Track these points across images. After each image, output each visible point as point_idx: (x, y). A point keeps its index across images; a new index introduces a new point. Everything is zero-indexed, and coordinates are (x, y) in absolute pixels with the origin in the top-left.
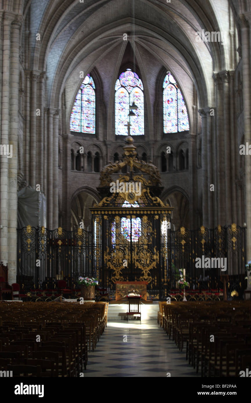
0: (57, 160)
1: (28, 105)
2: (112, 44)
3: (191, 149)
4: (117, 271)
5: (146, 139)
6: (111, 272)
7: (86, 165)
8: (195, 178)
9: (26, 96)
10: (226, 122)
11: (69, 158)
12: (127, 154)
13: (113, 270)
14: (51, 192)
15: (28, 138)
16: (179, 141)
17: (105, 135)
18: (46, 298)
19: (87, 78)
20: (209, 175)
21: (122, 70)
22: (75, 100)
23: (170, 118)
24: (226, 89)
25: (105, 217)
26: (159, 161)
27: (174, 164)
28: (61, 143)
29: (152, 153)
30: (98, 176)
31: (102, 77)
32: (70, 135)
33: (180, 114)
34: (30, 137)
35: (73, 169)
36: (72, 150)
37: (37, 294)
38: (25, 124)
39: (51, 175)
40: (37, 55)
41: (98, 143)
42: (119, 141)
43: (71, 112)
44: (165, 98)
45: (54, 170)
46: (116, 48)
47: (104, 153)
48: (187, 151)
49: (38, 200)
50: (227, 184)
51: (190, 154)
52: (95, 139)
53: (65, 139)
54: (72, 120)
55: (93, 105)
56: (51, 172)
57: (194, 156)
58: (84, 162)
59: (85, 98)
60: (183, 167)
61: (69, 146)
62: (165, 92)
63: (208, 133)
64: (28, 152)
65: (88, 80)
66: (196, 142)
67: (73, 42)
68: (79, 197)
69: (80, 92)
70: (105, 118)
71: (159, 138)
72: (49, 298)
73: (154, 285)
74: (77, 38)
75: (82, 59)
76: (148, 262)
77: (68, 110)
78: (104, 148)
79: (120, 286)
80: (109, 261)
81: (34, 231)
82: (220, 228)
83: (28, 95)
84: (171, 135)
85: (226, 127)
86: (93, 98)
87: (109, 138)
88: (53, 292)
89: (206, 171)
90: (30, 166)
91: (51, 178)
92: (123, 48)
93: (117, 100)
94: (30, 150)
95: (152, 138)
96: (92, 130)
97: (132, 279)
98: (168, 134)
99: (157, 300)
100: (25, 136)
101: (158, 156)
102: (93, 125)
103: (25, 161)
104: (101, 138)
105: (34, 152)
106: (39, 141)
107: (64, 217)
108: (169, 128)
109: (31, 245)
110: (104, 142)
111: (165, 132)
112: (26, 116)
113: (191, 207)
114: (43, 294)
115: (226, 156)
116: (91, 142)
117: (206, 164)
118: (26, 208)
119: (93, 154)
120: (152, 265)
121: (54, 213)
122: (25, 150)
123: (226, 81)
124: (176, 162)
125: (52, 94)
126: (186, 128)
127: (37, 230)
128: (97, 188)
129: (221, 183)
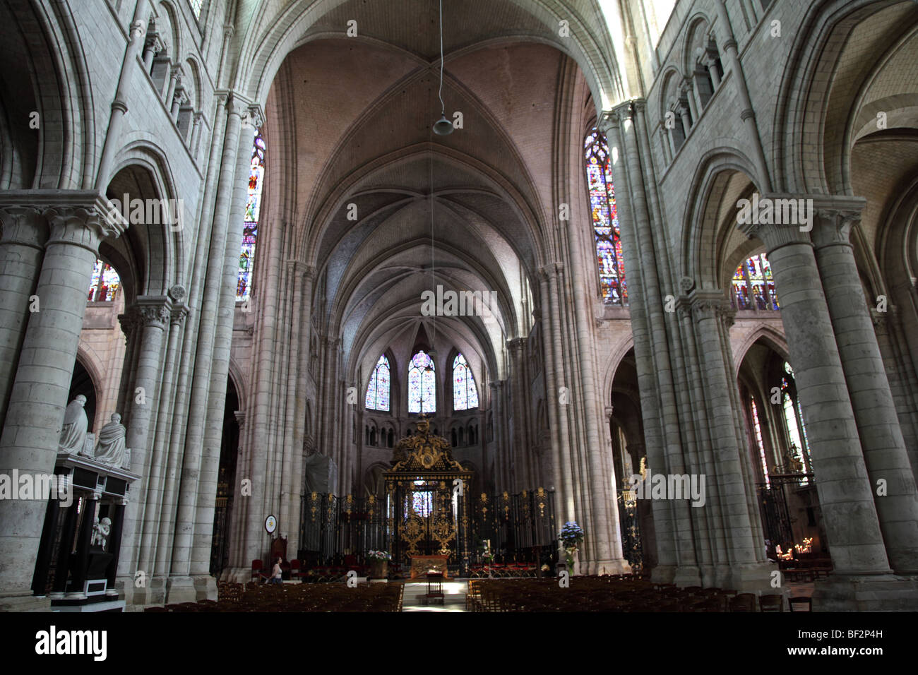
0: (352, 435)
1: (322, 371)
2: (406, 325)
3: (480, 424)
4: (413, 544)
5: (438, 416)
6: (405, 546)
7: (380, 440)
8: (484, 452)
9: (320, 362)
10: (520, 388)
11: (364, 433)
12: (420, 428)
13: (408, 544)
14: (345, 464)
15: (321, 404)
16: (469, 417)
17: (398, 413)
18: (331, 576)
19: (382, 358)
20: (501, 446)
21: (415, 351)
22: (370, 378)
23: (460, 396)
24: (519, 356)
25: (400, 483)
26: (450, 436)
27: (464, 439)
28: (356, 418)
29: (444, 428)
30: (391, 451)
31: (397, 358)
32: (365, 411)
33: (469, 392)
34: (323, 403)
35: (367, 444)
36: (367, 426)
37: (320, 572)
38: (318, 389)
39: (345, 447)
40: (333, 322)
41: (392, 420)
42: (412, 418)
43: (366, 390)
44: (455, 378)
45: (348, 443)
46: (409, 328)
47: (398, 429)
48: (477, 426)
49: (328, 467)
50: (524, 450)
51: (480, 429)
52: (389, 416)
53: (360, 414)
54: (367, 398)
55: (388, 384)
56: (345, 444)
57: (483, 431)
58: (378, 438)
59: (380, 377)
60: (472, 441)
61: (364, 421)
62: (455, 372)
63: (499, 406)
64: (320, 419)
65: (383, 360)
66: (485, 417)
67: (370, 319)
68: (373, 472)
69: (375, 371)
70: (399, 397)
71: (449, 415)
72: (335, 576)
73: (453, 559)
74: (373, 315)
75: (377, 338)
76: (446, 533)
77: (364, 387)
78: (397, 424)
79: (416, 560)
80: (403, 532)
81: (320, 497)
82: (525, 493)
83: (323, 361)
84: (460, 412)
85: (520, 393)
86: (387, 377)
87: (403, 415)
88: (339, 569)
89: (498, 442)
90: (322, 434)
91: (345, 450)
92: (416, 329)
93: (410, 380)
94: (322, 417)
95: (443, 415)
96: (386, 408)
97: (428, 553)
98: (458, 411)
99: (457, 577)
100: (318, 402)
101: (449, 433)
102: (387, 403)
103: (317, 428)
104: (395, 415)
105: (327, 419)
106: (333, 408)
107: (357, 490)
108: (459, 405)
109: (315, 514)
110: (398, 419)
111: (455, 409)
112: (319, 382)
113: (481, 480)
114: (328, 572)
115: (522, 423)
116: (384, 419)
117: (498, 436)
118: (314, 475)
119: (387, 430)
120: (450, 537)
121: (347, 486)
122: (317, 417)
123: (520, 348)
124: (466, 437)
125: (348, 367)
126: (476, 405)
127: (323, 497)
128: (391, 462)
129: (517, 450)
